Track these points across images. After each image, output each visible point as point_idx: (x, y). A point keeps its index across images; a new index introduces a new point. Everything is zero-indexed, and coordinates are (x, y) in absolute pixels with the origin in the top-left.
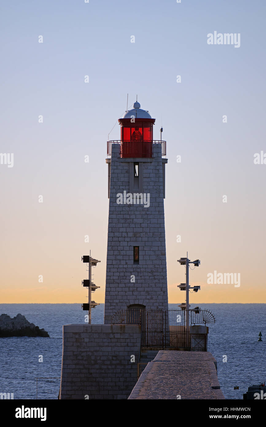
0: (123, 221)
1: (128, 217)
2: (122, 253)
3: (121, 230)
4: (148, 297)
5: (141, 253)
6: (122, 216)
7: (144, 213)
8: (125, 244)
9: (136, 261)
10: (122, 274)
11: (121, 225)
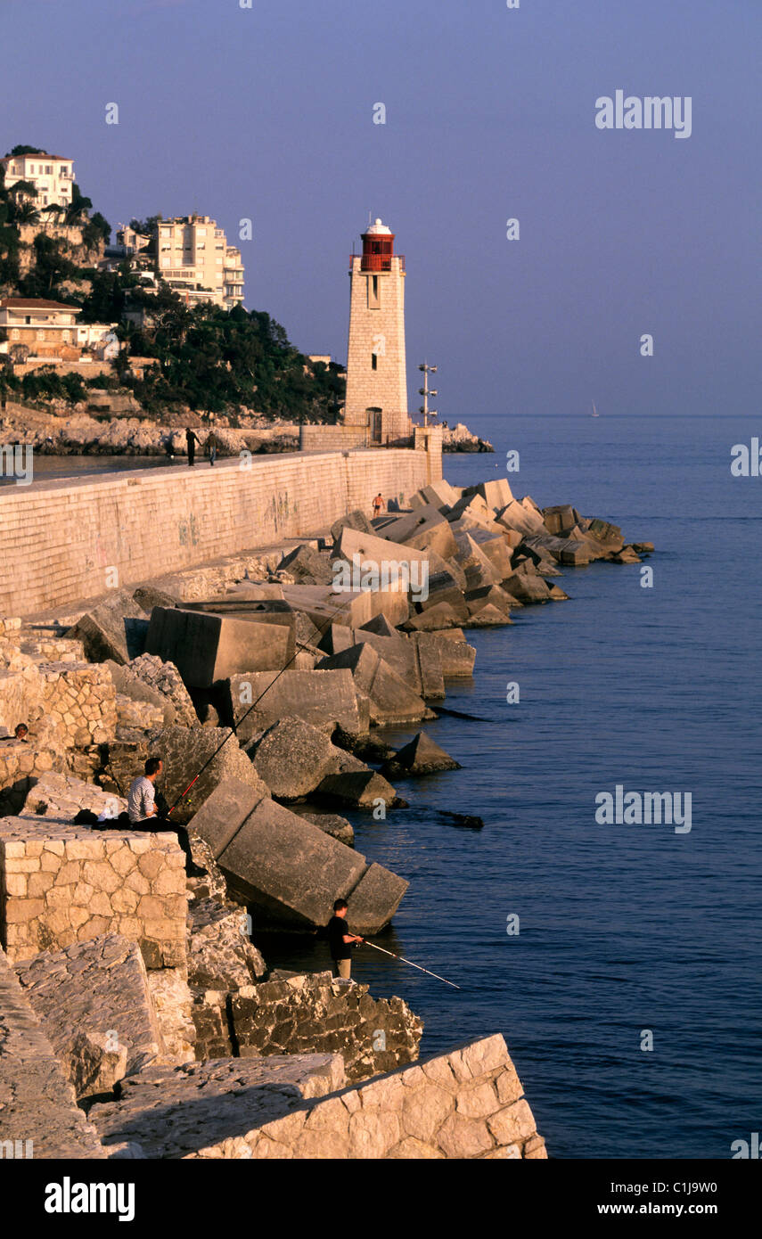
0: (361, 330)
1: (366, 326)
2: (361, 360)
3: (361, 338)
4: (385, 401)
5: (378, 360)
6: (361, 326)
7: (381, 322)
8: (364, 351)
9: (374, 366)
10: (361, 379)
11: (360, 334)
